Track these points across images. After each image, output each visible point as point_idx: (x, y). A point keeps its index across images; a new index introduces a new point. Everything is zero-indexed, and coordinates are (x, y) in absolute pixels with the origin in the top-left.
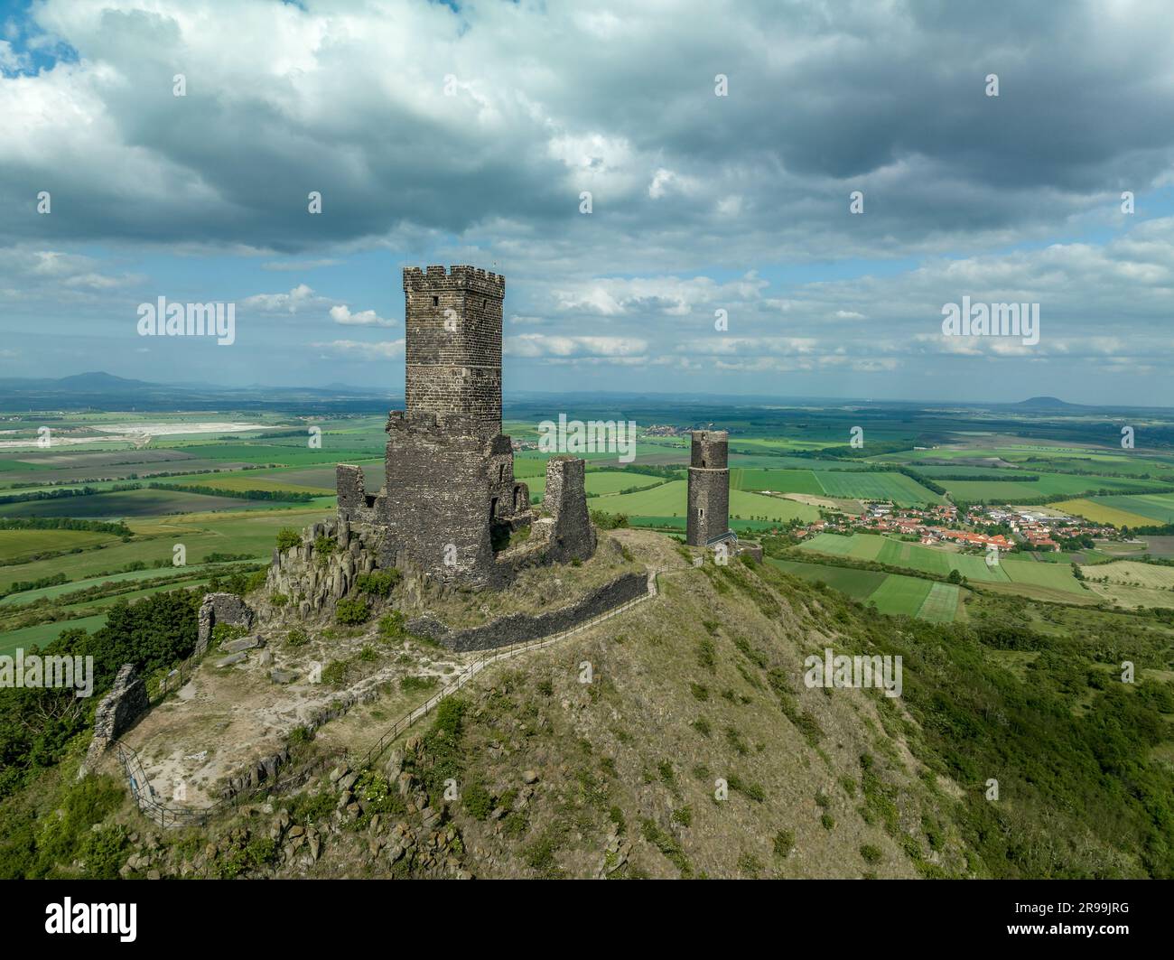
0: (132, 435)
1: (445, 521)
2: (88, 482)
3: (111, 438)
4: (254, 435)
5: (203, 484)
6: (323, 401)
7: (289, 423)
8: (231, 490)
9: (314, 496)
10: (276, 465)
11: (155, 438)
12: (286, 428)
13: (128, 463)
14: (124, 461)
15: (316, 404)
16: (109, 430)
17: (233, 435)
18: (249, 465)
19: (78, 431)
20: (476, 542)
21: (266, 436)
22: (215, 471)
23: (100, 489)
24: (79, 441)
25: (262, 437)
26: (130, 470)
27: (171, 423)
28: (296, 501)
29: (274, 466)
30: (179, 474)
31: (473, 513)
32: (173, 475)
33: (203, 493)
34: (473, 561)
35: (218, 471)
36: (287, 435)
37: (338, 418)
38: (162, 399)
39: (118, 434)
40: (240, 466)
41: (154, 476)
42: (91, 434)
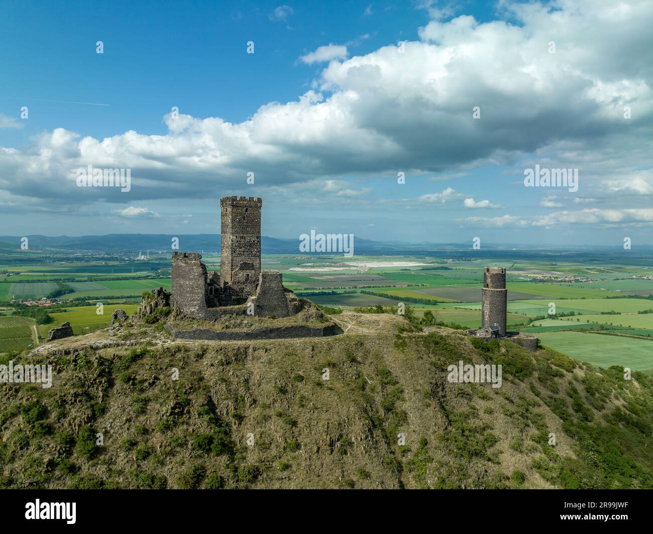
0: (361, 267)
1: (187, 292)
2: (335, 288)
3: (351, 268)
4: (418, 268)
5: (385, 293)
6: (460, 251)
7: (437, 262)
8: (397, 296)
9: (439, 302)
10: (425, 284)
11: (370, 269)
12: (436, 265)
13: (354, 280)
14: (353, 279)
15: (457, 252)
16: (352, 264)
17: (407, 268)
18: (410, 284)
19: (338, 264)
20: (199, 300)
21: (424, 269)
22: (394, 286)
23: (338, 292)
24: (337, 269)
25: (422, 270)
26: (354, 284)
27: (380, 261)
28: (429, 304)
29: (423, 285)
30: (376, 287)
31: (198, 290)
32: (373, 287)
33: (384, 297)
34: (197, 308)
35: (395, 286)
36: (435, 269)
37: (465, 260)
38: (380, 249)
39: (355, 266)
40: (406, 284)
41: (364, 287)
42: (344, 266)
